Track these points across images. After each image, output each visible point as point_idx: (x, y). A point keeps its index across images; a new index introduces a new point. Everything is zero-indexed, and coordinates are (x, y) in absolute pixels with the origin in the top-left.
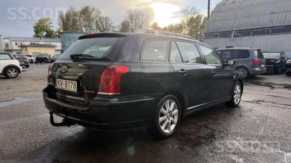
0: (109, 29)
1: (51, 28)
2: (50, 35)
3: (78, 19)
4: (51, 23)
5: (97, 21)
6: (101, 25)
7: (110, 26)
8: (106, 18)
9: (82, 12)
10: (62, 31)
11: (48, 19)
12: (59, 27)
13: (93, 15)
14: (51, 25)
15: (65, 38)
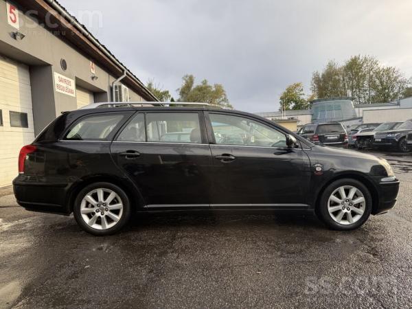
0: (393, 87)
1: (302, 97)
2: (299, 106)
3: (342, 79)
4: (302, 90)
5: (371, 77)
6: (378, 82)
7: (395, 80)
8: (388, 70)
9: (347, 66)
10: (315, 98)
11: (298, 85)
12: (312, 94)
13: (365, 69)
14: (301, 93)
15: (317, 108)
